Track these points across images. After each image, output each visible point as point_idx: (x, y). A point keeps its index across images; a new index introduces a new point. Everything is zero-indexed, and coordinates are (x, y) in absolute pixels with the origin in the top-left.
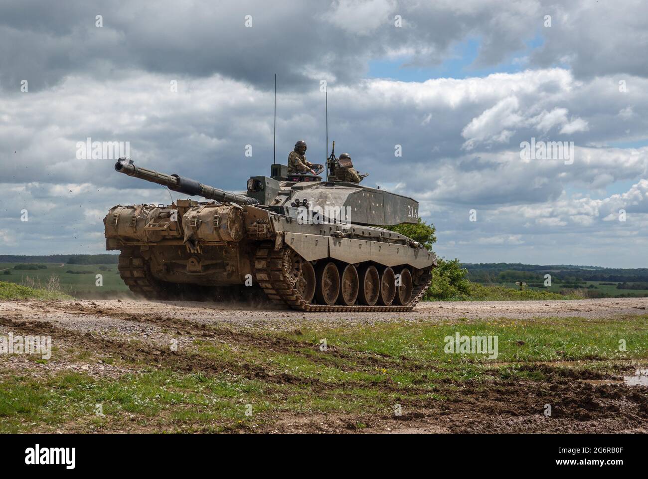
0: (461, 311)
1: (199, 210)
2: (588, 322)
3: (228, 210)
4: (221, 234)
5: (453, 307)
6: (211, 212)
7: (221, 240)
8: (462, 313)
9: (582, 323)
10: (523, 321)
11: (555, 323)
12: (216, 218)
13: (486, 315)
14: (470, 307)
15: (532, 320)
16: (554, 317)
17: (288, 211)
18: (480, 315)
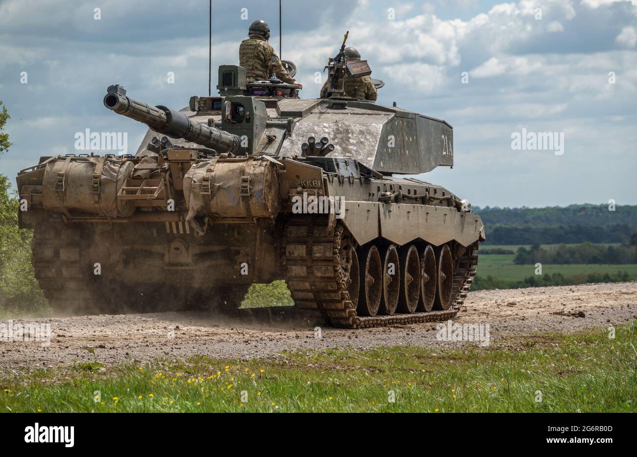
0: (85, 343)
1: (208, 166)
2: (432, 357)
3: (262, 168)
4: (252, 206)
5: (61, 333)
6: (233, 171)
7: (249, 216)
8: (86, 348)
9: (416, 362)
10: (256, 364)
11: (342, 365)
12: (245, 181)
13: (152, 352)
14: (108, 332)
15: (281, 358)
16: (342, 350)
17: (338, 165)
18: (136, 353)
